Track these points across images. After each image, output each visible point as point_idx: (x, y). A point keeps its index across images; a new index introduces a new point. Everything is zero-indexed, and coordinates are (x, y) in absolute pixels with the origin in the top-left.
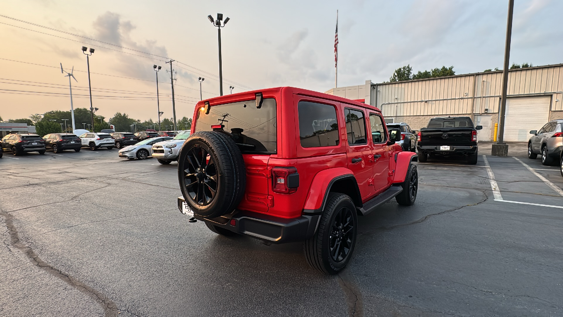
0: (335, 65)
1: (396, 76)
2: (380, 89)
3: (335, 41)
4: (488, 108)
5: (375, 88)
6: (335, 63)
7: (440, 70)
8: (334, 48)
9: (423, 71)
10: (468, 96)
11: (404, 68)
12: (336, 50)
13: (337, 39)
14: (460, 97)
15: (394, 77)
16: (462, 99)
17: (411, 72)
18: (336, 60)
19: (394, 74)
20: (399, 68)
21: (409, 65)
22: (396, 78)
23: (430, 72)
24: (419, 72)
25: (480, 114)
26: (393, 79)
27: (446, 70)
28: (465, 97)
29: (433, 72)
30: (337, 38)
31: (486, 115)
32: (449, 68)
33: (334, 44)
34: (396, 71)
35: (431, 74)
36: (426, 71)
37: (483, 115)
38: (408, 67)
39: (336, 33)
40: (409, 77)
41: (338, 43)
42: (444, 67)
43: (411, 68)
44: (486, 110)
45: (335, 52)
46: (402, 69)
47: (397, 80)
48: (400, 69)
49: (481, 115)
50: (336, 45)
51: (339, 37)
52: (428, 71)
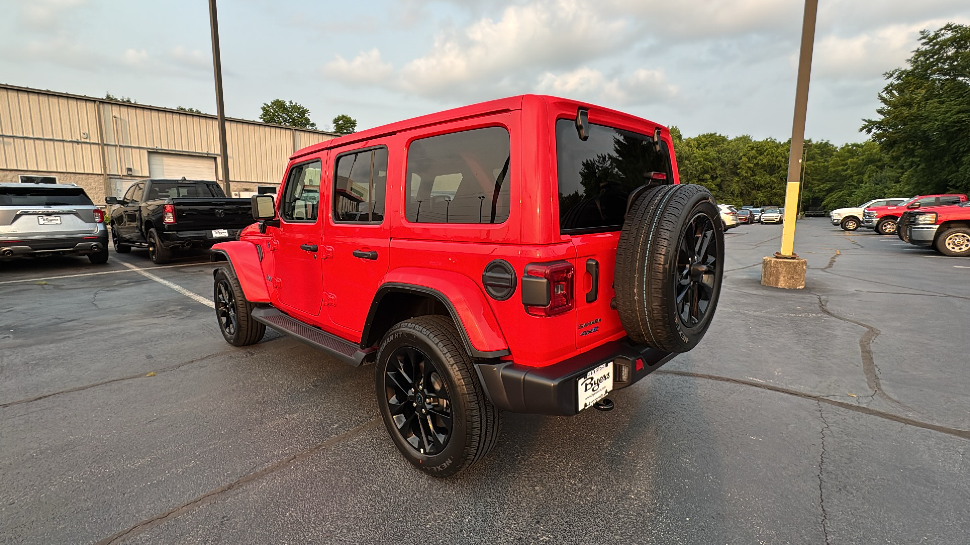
4: (132, 167)
10: (90, 140)
14: (74, 140)
16: (78, 143)
25: (120, 175)
28: (83, 140)
31: (129, 178)
37: (125, 178)
44: (130, 170)
49: (120, 178)
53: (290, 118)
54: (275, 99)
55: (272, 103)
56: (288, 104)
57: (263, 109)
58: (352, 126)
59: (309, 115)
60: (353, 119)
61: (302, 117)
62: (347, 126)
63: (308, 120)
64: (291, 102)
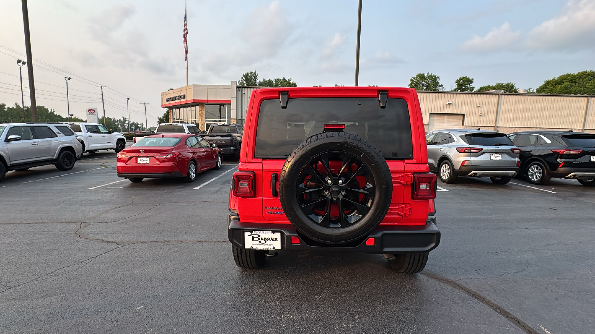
0: (185, 58)
1: (244, 80)
2: (245, 92)
3: (184, 30)
5: (240, 90)
6: (184, 56)
7: (281, 80)
8: (183, 39)
9: (267, 79)
11: (251, 73)
12: (185, 41)
13: (187, 29)
15: (242, 81)
17: (257, 78)
18: (186, 52)
19: (243, 78)
20: (246, 73)
21: (255, 71)
22: (244, 82)
23: (273, 81)
24: (264, 80)
26: (241, 83)
27: (286, 81)
29: (276, 81)
30: (186, 27)
32: (288, 80)
33: (183, 33)
34: (244, 75)
35: (274, 83)
36: (270, 79)
38: (255, 73)
39: (185, 21)
40: (256, 83)
41: (187, 33)
42: (284, 78)
43: (257, 74)
45: (184, 43)
46: (250, 75)
47: (245, 85)
48: (248, 74)
50: (185, 35)
51: (188, 27)
52: (272, 79)
53: (426, 84)
54: (419, 73)
55: (417, 76)
56: (426, 75)
57: (411, 80)
58: (469, 84)
59: (439, 80)
60: (471, 78)
61: (434, 82)
62: (465, 83)
63: (438, 83)
64: (428, 74)
